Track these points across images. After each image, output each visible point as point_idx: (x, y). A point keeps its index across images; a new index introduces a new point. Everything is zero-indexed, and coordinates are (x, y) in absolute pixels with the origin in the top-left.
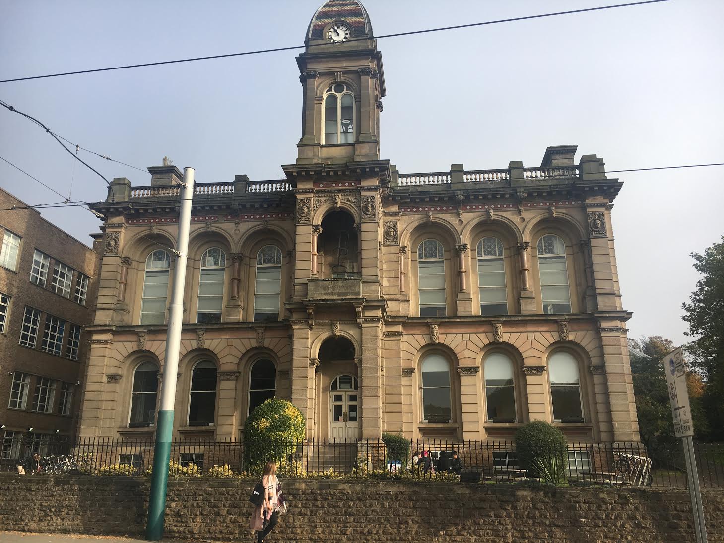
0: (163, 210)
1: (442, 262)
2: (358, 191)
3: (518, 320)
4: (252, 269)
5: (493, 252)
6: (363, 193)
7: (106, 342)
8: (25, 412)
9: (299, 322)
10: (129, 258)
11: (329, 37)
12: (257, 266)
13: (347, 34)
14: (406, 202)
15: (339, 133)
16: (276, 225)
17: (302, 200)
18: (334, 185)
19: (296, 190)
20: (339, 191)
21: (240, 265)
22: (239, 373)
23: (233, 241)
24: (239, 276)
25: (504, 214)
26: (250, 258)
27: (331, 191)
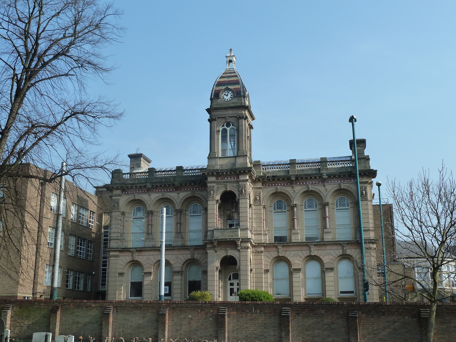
0: (141, 187)
1: (286, 212)
2: (238, 182)
3: (322, 244)
4: (187, 216)
5: (312, 206)
6: (240, 183)
7: (117, 256)
8: (72, 290)
9: (210, 248)
10: (124, 212)
11: (223, 97)
12: (189, 215)
13: (231, 95)
14: (265, 181)
15: (228, 150)
16: (198, 194)
17: (210, 187)
18: (226, 178)
19: (207, 182)
20: (228, 182)
21: (180, 215)
22: (182, 272)
23: (177, 202)
24: (180, 221)
25: (317, 187)
26: (186, 211)
27: (224, 182)
